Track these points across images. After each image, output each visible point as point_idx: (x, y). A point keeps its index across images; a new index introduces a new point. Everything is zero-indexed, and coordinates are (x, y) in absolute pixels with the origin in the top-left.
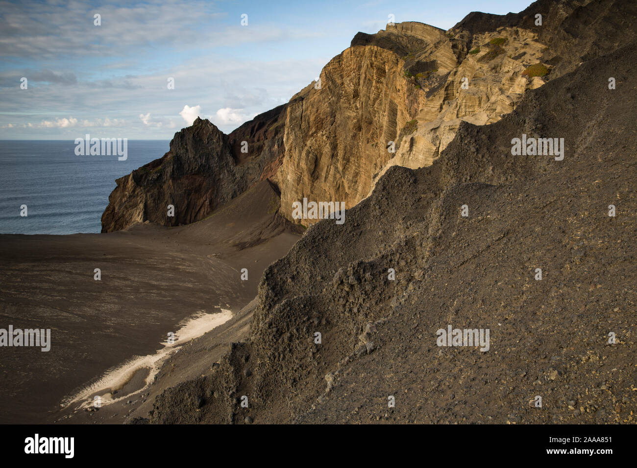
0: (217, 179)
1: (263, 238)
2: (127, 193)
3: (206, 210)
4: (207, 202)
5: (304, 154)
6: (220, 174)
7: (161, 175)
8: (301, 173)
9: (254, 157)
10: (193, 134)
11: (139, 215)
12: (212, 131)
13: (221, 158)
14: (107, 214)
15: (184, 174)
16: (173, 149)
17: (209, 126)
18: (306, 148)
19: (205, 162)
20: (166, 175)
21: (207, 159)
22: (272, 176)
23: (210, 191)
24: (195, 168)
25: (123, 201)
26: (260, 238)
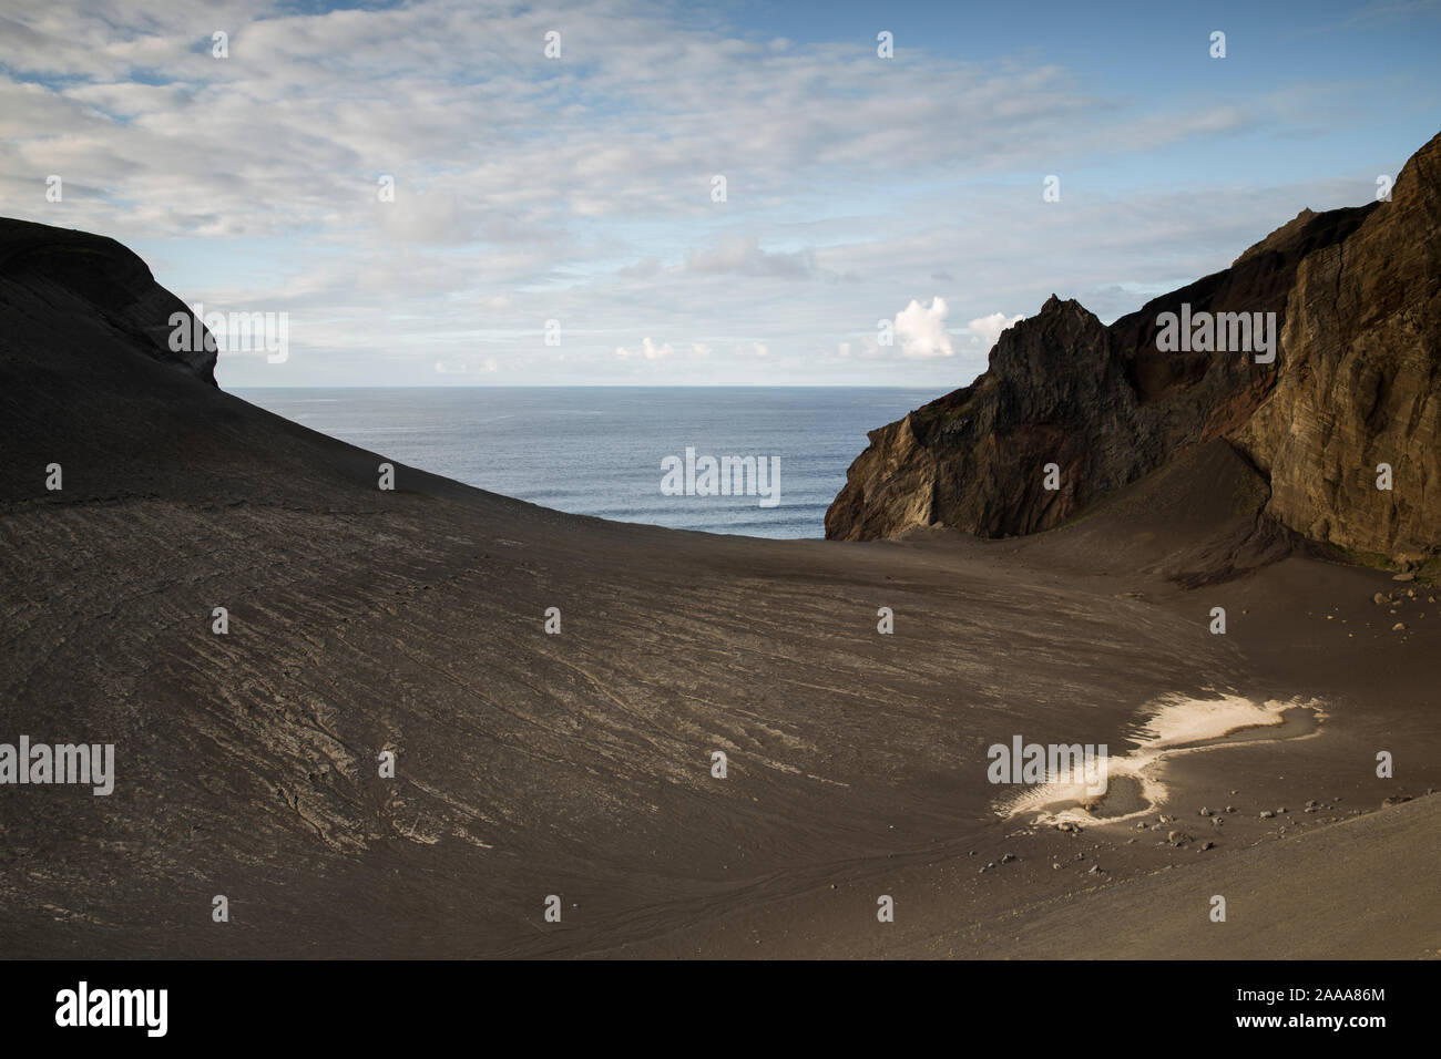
0: (1093, 437)
1: (1240, 566)
2: (893, 461)
3: (1064, 506)
4: (1067, 488)
5: (1345, 371)
6: (1100, 425)
7: (970, 423)
8: (1334, 417)
9: (1183, 386)
10: (1043, 334)
11: (920, 509)
12: (1086, 327)
13: (1104, 387)
14: (842, 509)
15: (1019, 422)
16: (995, 367)
17: (1078, 314)
18: (1351, 356)
19: (1068, 396)
20: (983, 423)
21: (1074, 390)
22: (1232, 431)
23: (1076, 463)
24: (1047, 409)
25: (884, 478)
26: (1232, 567)
